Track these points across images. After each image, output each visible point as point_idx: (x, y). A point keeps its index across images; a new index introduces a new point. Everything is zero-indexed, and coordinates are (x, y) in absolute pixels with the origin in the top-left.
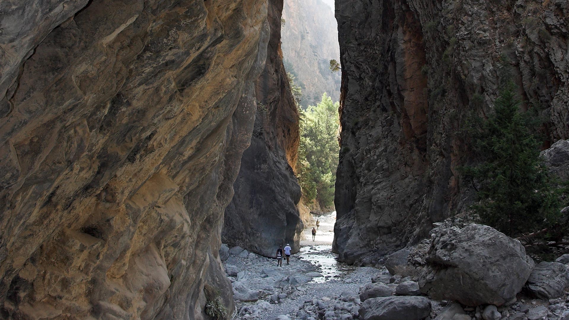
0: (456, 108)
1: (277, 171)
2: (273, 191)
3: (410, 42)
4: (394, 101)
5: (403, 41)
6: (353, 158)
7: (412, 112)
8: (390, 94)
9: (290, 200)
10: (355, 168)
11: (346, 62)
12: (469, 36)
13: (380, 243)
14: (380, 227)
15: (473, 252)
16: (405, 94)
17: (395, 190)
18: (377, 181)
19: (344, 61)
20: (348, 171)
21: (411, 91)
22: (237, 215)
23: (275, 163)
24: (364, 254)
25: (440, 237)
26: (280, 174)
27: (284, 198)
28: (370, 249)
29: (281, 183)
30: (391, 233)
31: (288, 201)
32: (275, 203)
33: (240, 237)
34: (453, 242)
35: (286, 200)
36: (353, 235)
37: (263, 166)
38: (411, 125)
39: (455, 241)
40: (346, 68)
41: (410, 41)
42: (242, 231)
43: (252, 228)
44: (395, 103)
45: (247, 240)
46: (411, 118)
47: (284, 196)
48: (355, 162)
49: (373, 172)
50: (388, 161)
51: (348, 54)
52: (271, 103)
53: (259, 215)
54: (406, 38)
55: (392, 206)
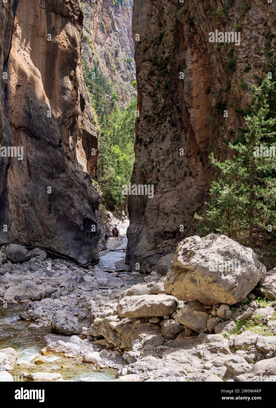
0: (233, 125)
1: (76, 180)
2: (71, 199)
3: (197, 63)
4: (182, 117)
5: (190, 62)
6: (144, 169)
7: (198, 127)
8: (179, 111)
9: (88, 206)
10: (146, 179)
11: (141, 80)
12: (246, 59)
13: (165, 246)
14: (165, 232)
15: (208, 258)
16: (191, 111)
17: (180, 199)
18: (165, 190)
19: (139, 79)
20: (140, 181)
21: (197, 109)
22: (37, 220)
23: (74, 172)
24: (151, 256)
25: (183, 245)
26: (79, 182)
27: (81, 204)
28: (157, 252)
29: (79, 191)
30: (175, 237)
31: (85, 207)
32: (73, 209)
33: (39, 240)
34: (192, 249)
35: (84, 207)
36: (142, 239)
37: (61, 175)
38: (196, 140)
39: (194, 248)
40: (141, 86)
41: (197, 61)
42: (41, 234)
43: (50, 232)
44: (183, 119)
45: (46, 243)
46: (197, 133)
47: (82, 203)
48: (146, 172)
49: (162, 182)
50: (175, 172)
51: (143, 72)
52: (70, 118)
53: (58, 220)
54: (194, 59)
55: (178, 213)
